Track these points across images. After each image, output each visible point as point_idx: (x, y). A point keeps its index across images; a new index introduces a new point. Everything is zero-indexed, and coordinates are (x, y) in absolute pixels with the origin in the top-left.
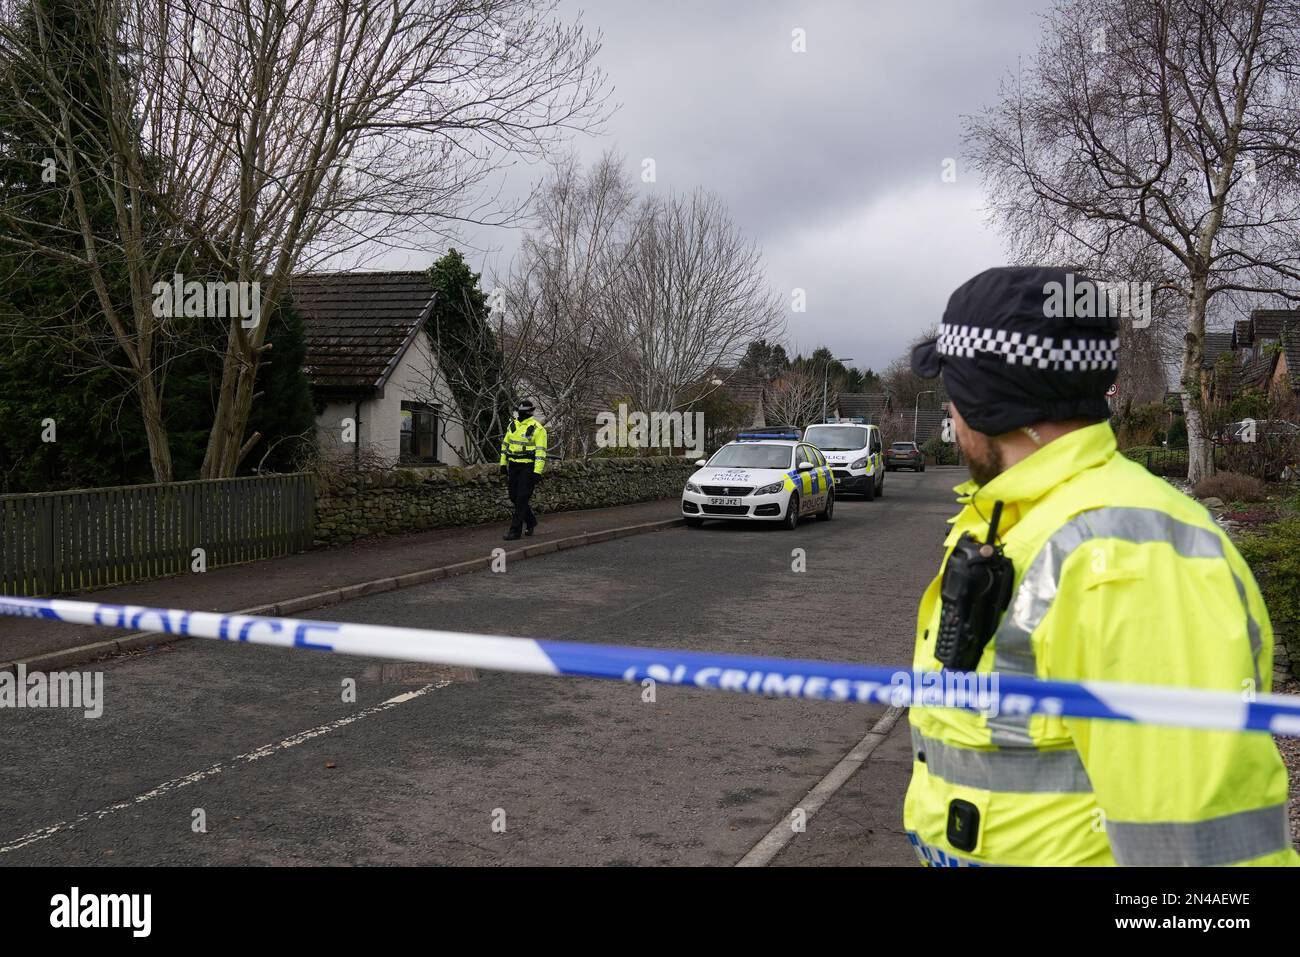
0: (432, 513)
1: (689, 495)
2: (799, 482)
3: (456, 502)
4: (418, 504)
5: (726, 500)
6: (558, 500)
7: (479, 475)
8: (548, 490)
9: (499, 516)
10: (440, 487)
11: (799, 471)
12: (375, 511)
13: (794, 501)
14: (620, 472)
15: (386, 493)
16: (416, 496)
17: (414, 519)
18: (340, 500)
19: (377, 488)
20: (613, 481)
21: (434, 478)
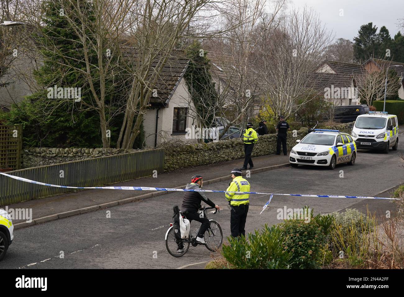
0: (197, 160)
1: (292, 155)
2: (336, 151)
3: (205, 156)
4: (193, 157)
5: (306, 157)
6: (240, 154)
7: (213, 146)
8: (237, 150)
9: (219, 161)
10: (200, 151)
11: (337, 146)
12: (181, 160)
13: (334, 158)
14: (265, 141)
15: (184, 154)
16: (193, 154)
17: (192, 163)
18: (171, 156)
19: (181, 152)
20: (263, 145)
21: (199, 148)
